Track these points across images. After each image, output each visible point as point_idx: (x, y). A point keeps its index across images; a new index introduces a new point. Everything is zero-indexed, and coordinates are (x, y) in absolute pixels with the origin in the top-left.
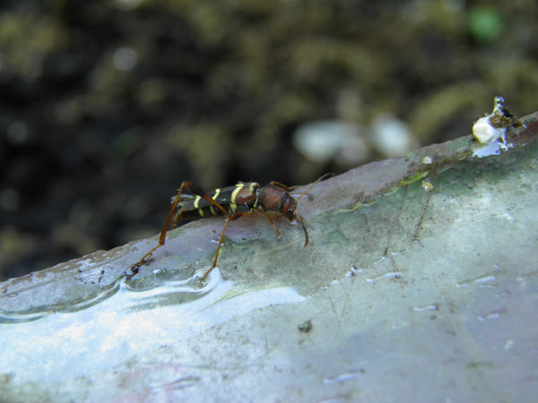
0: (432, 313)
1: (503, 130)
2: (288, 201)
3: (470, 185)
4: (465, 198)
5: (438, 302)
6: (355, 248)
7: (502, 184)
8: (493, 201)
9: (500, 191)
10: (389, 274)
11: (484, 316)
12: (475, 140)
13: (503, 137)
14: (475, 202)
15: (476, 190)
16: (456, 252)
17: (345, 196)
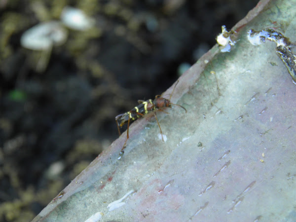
0: (241, 120)
1: (229, 38)
2: (167, 102)
3: (224, 64)
4: (225, 70)
5: (241, 115)
6: (195, 107)
7: (236, 59)
8: (236, 67)
9: (236, 62)
10: (218, 113)
11: (261, 113)
12: (220, 46)
13: (230, 41)
14: (229, 70)
15: (227, 65)
16: (233, 93)
17: (184, 89)
